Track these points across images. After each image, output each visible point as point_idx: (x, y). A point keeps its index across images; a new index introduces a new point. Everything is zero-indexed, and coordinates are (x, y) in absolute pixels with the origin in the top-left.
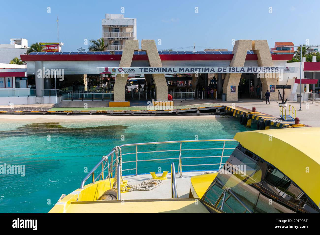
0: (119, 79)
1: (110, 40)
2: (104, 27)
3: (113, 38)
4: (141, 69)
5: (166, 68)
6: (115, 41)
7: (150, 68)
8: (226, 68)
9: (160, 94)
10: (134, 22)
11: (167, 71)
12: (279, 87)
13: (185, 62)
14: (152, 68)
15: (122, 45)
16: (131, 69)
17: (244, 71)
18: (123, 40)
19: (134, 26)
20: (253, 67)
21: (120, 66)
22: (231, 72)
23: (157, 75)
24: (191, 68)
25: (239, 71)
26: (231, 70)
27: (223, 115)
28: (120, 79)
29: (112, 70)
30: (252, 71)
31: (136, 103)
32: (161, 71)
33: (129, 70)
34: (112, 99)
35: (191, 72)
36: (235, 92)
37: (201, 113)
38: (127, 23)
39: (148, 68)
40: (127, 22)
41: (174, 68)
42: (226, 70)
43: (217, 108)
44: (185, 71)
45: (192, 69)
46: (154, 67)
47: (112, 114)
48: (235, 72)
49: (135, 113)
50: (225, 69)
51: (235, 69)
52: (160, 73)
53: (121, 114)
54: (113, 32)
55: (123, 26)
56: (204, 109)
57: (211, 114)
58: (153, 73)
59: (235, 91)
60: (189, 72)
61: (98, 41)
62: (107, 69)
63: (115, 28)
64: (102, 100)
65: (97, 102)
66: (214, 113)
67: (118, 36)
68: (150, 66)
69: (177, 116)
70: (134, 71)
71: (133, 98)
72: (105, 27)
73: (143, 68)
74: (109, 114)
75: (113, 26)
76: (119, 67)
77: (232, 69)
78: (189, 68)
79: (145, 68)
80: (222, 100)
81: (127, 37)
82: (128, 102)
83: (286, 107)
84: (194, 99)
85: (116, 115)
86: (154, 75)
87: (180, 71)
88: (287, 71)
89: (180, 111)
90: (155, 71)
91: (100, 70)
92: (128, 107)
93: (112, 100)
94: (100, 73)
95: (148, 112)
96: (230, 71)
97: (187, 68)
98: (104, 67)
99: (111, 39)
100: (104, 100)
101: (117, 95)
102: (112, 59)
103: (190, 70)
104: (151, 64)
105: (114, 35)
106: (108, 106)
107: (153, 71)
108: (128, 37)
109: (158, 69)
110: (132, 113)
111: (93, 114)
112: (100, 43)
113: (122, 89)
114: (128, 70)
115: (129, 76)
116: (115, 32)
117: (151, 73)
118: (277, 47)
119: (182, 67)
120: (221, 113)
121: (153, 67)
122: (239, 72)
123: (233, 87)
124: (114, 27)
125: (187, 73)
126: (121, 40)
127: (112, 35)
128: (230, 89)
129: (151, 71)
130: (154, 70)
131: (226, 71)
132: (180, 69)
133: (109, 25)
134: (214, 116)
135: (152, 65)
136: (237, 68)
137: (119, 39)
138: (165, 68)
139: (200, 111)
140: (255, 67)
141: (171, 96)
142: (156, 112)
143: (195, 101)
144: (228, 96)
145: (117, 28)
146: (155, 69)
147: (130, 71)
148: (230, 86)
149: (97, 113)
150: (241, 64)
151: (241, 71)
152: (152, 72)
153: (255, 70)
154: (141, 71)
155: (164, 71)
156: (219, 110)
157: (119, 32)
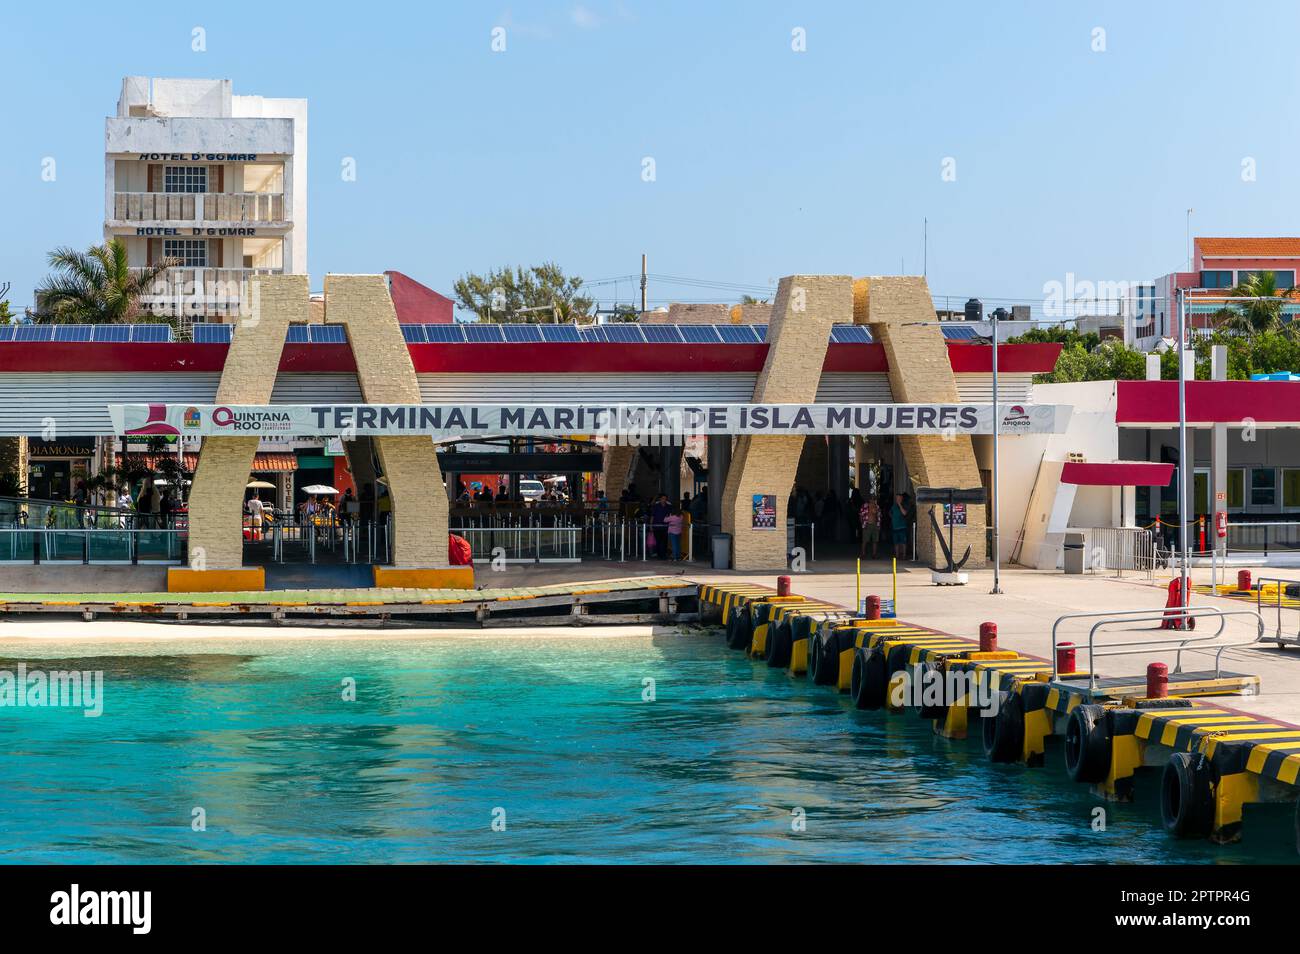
0: (213, 461)
1: (152, 236)
2: (117, 162)
3: (169, 226)
4: (321, 412)
5: (438, 411)
6: (181, 243)
7: (361, 411)
8: (725, 410)
9: (410, 534)
10: (292, 136)
11: (444, 421)
12: (933, 496)
13: (536, 380)
14: (372, 411)
15: (221, 265)
16: (274, 415)
17: (811, 425)
18: (226, 239)
19: (292, 155)
20: (853, 406)
21: (218, 398)
22: (749, 430)
23: (397, 441)
24: (558, 411)
25: (786, 426)
26: (750, 419)
27: (690, 623)
28: (218, 460)
29: (183, 416)
30: (847, 425)
31: (294, 578)
32: (412, 425)
33: (262, 417)
34: (183, 557)
35: (557, 426)
36: (773, 525)
37: (590, 618)
38: (250, 139)
39: (351, 409)
40: (248, 135)
41: (475, 411)
42: (723, 418)
43: (663, 592)
44: (527, 421)
45: (564, 416)
46: (380, 402)
47: (185, 616)
48: (769, 430)
49: (289, 615)
50: (718, 414)
51: (769, 416)
52: (407, 431)
53: (224, 618)
54: (168, 190)
55: (229, 156)
56: (606, 597)
57: (636, 621)
58: (378, 432)
59: (774, 519)
60: (547, 426)
61: (93, 252)
62: (158, 413)
63: (182, 169)
64: (130, 562)
65: (107, 569)
66: (649, 617)
67: (197, 215)
68: (364, 401)
69: (483, 628)
70: (285, 421)
71: (279, 556)
72: (122, 165)
73: (329, 410)
74: (172, 618)
75: (169, 158)
76: (214, 402)
77: (754, 414)
78: (549, 407)
79: (338, 411)
80: (713, 567)
81: (251, 221)
82: (258, 573)
83: (962, 584)
84: (579, 560)
85: (202, 622)
86: (383, 444)
87: (504, 426)
88: (1019, 423)
89: (492, 607)
90: (384, 425)
91: (125, 418)
92: (257, 592)
93: (179, 562)
94: (126, 432)
95: (348, 611)
96: (743, 425)
97: (539, 412)
98: (147, 405)
99: (156, 233)
100: (139, 562)
101: (205, 536)
102: (182, 363)
103: (551, 419)
104: (366, 389)
105: (175, 208)
106: (164, 586)
107: (377, 422)
108: (257, 218)
109: (400, 412)
110: (277, 615)
111: (100, 617)
112: (106, 265)
113: (230, 510)
114: (256, 417)
115: (263, 447)
116: (182, 190)
117: (366, 430)
118: (1202, 269)
119: (513, 407)
120: (683, 616)
121: (378, 406)
122: (789, 431)
123: (764, 504)
124: (178, 164)
125: (539, 431)
126: (212, 237)
127: (161, 210)
128: (751, 508)
129: (365, 424)
130: (379, 417)
131: (724, 426)
132: (505, 413)
133: (150, 151)
134: (648, 631)
135: (371, 393)
136: (776, 411)
137: (205, 233)
138: (431, 406)
139: (585, 604)
140: (865, 407)
141: (464, 542)
142: (384, 610)
143: (584, 568)
144: (738, 546)
145: (189, 169)
146: (385, 412)
147: (267, 421)
148: (750, 498)
149: (118, 614)
150: (803, 390)
151: (795, 425)
152: (372, 426)
153: (865, 419)
154: (321, 424)
155: (428, 422)
156: (672, 601)
157: (203, 190)
